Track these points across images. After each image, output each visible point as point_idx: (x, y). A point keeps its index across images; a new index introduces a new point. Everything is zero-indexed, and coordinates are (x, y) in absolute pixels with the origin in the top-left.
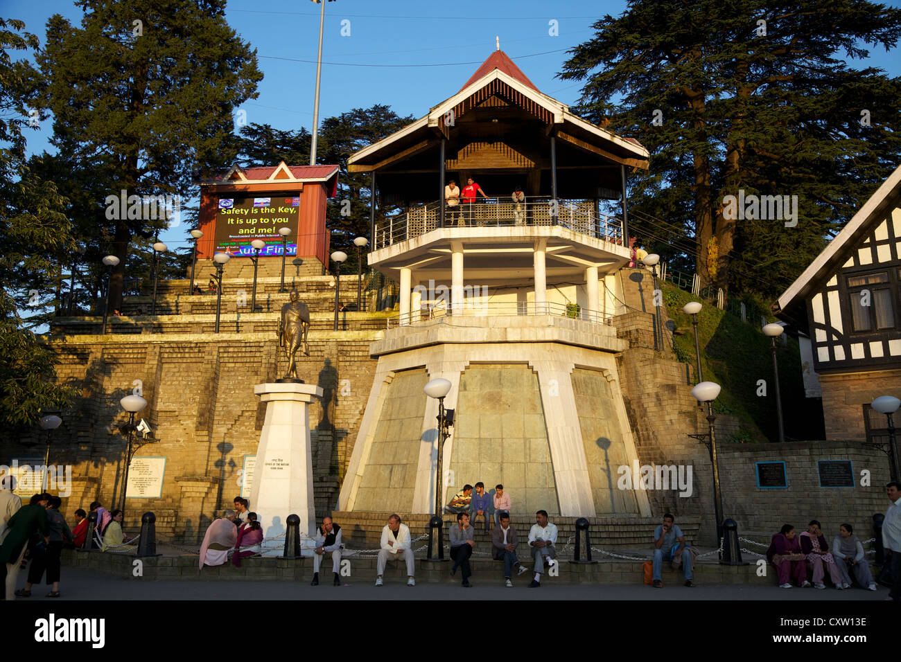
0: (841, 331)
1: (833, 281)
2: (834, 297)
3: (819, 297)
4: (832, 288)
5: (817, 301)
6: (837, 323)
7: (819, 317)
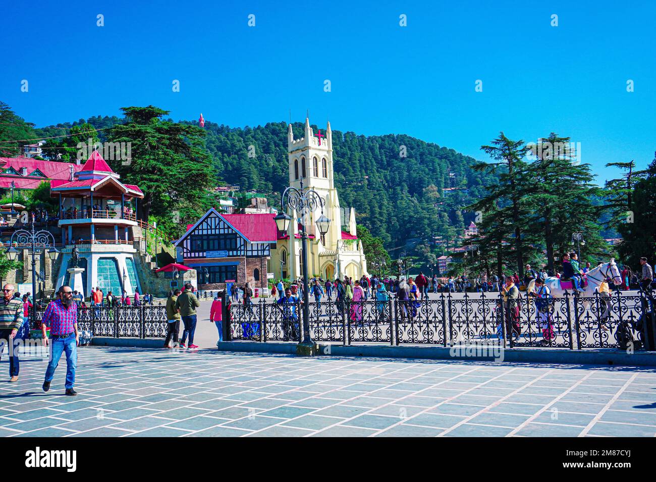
0: (190, 249)
1: (189, 237)
2: (189, 241)
3: (185, 241)
4: (189, 239)
5: (185, 242)
6: (189, 248)
7: (185, 246)
